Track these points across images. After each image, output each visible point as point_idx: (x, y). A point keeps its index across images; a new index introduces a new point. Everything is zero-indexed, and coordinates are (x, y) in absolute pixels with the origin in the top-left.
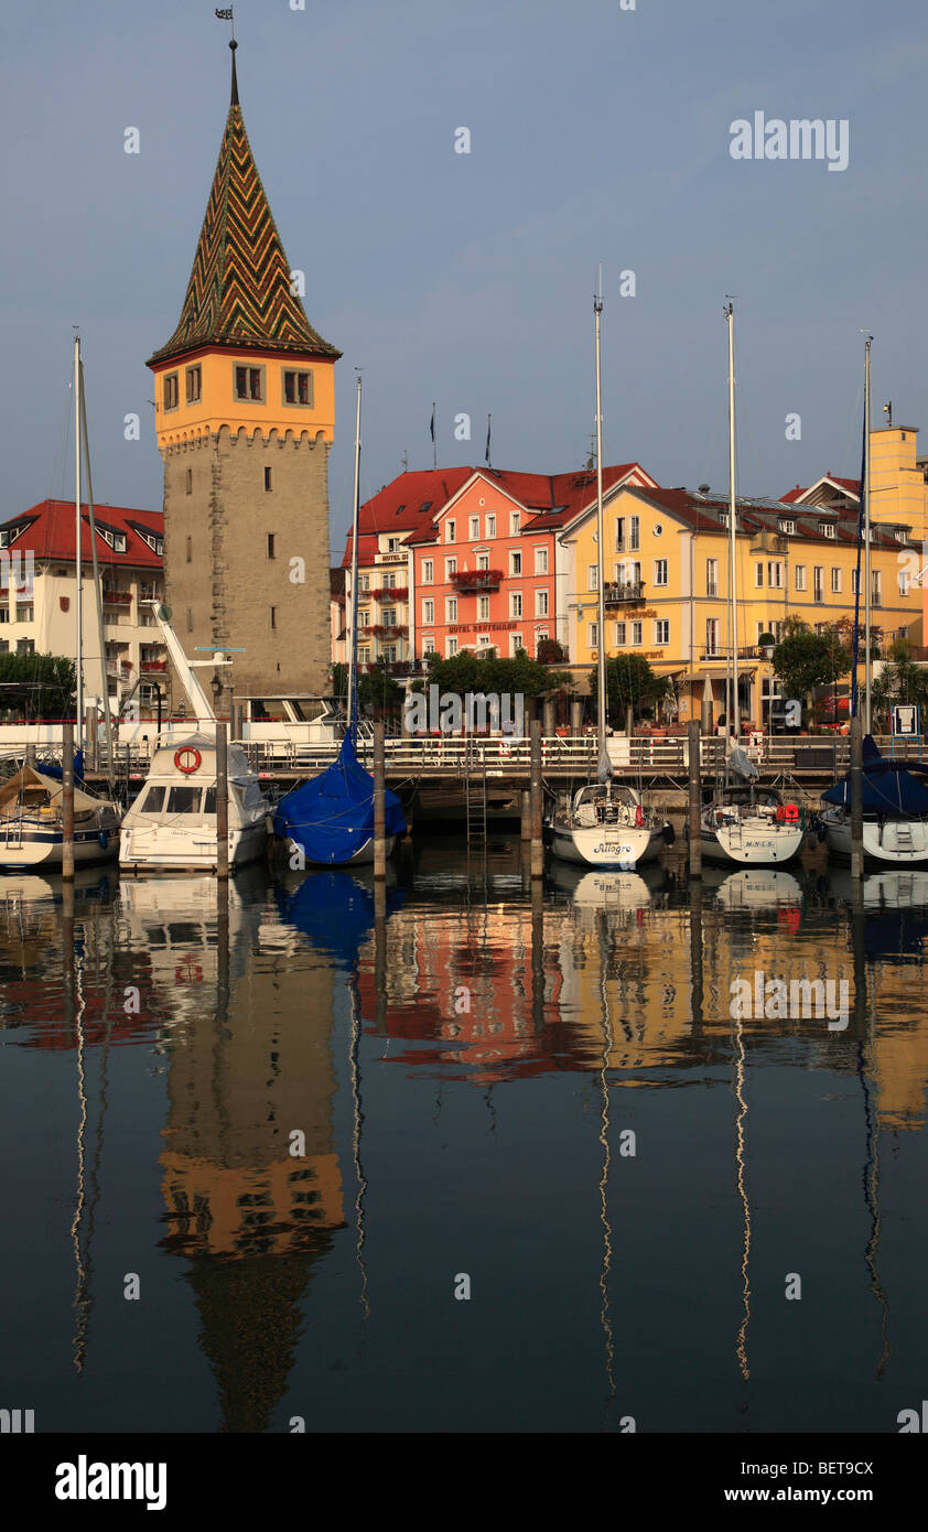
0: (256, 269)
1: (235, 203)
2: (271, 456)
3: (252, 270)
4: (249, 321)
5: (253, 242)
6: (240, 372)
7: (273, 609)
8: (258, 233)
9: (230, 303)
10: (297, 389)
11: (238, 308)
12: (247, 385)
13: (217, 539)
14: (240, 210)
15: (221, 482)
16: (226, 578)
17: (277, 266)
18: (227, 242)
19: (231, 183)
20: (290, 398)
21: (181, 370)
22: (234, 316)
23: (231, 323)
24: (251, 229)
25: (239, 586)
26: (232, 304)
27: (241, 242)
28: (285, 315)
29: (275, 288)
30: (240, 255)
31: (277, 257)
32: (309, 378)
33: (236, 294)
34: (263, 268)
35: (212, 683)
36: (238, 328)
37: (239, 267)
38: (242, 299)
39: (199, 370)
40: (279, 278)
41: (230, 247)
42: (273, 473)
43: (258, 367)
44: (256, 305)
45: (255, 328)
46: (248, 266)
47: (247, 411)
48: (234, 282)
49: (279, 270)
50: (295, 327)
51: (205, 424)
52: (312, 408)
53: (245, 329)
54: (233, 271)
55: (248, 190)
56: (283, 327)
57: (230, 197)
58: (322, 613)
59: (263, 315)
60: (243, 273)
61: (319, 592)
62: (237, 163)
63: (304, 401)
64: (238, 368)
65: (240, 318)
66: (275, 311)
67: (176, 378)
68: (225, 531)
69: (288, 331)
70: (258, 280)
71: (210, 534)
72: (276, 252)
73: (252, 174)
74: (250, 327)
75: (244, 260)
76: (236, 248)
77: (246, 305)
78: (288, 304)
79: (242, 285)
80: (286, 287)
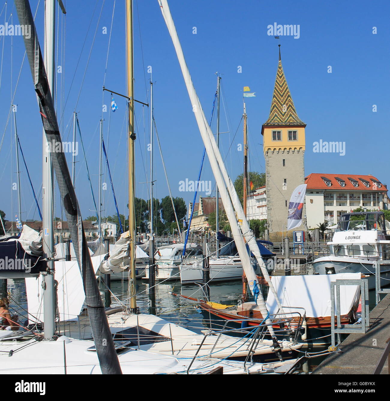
0: (282, 103)
1: (277, 86)
2: (285, 156)
4: (279, 118)
5: (282, 96)
8: (284, 93)
9: (273, 114)
10: (292, 136)
11: (276, 115)
12: (276, 136)
14: (279, 88)
15: (269, 165)
18: (274, 97)
19: (277, 81)
20: (290, 139)
22: (274, 117)
23: (273, 119)
24: (282, 92)
26: (273, 115)
27: (279, 97)
28: (290, 115)
29: (287, 108)
30: (278, 100)
31: (289, 99)
32: (297, 132)
33: (275, 111)
36: (275, 121)
37: (277, 104)
38: (277, 112)
40: (290, 105)
41: (275, 98)
42: (285, 161)
43: (280, 131)
44: (282, 113)
45: (280, 120)
46: (280, 103)
47: (277, 144)
48: (275, 108)
50: (294, 118)
52: (298, 141)
53: (277, 121)
54: (275, 105)
55: (282, 82)
56: (290, 119)
57: (276, 85)
59: (283, 116)
60: (278, 105)
62: (279, 76)
63: (295, 139)
64: (273, 132)
65: (276, 117)
66: (287, 115)
72: (289, 98)
73: (284, 78)
74: (278, 120)
75: (279, 101)
76: (277, 99)
77: (278, 114)
78: (292, 112)
79: (277, 108)
80: (292, 108)
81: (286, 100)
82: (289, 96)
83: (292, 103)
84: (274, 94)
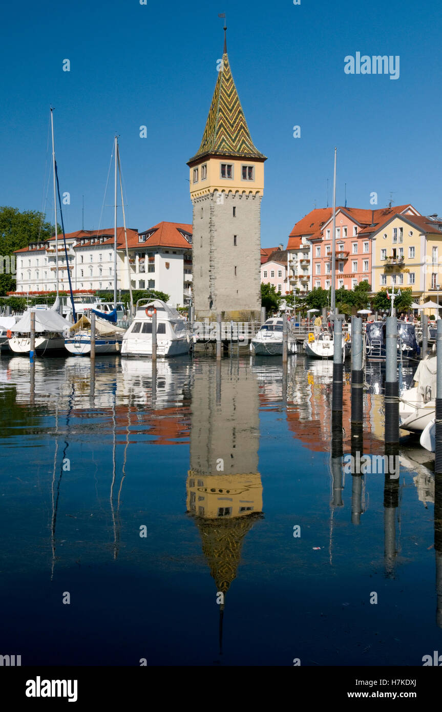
0: (232, 122)
1: (224, 95)
2: (237, 202)
3: (230, 123)
4: (228, 145)
5: (231, 111)
6: (223, 166)
7: (236, 267)
8: (233, 107)
10: (247, 173)
11: (223, 140)
12: (226, 171)
13: (212, 237)
14: (225, 98)
15: (214, 213)
16: (215, 254)
17: (241, 121)
18: (219, 111)
19: (222, 87)
20: (244, 177)
21: (200, 167)
22: (221, 143)
23: (220, 146)
24: (230, 105)
25: (221, 257)
26: (220, 138)
27: (226, 111)
28: (244, 142)
29: (239, 130)
30: (225, 117)
31: (241, 117)
32: (253, 169)
33: (223, 133)
34: (234, 122)
35: (209, 298)
36: (223, 148)
37: (224, 122)
38: (225, 135)
39: (206, 166)
40: (241, 126)
41: (221, 113)
42: (236, 209)
43: (231, 164)
44: (231, 137)
45: (230, 147)
46: (228, 121)
47: (226, 183)
48: (222, 128)
49: (241, 123)
50: (248, 147)
51: (208, 189)
52: (254, 181)
53: (225, 148)
54: (222, 124)
55: (229, 89)
56: (243, 147)
57: (222, 92)
58: (256, 269)
59: (234, 142)
60: (226, 124)
61: (255, 260)
62: (225, 78)
63: (250, 178)
65: (224, 143)
66: (239, 141)
67: (197, 170)
68: (215, 234)
69: (244, 149)
70: (232, 126)
71: (209, 235)
72: (241, 115)
73: (232, 83)
74: (228, 147)
75: (227, 119)
76: (223, 114)
77: (227, 138)
78: (245, 137)
79: (225, 129)
80: (245, 130)
81: (236, 118)
82: (240, 112)
83: (244, 123)
84: (220, 106)
